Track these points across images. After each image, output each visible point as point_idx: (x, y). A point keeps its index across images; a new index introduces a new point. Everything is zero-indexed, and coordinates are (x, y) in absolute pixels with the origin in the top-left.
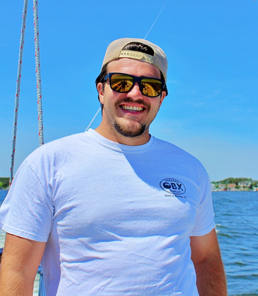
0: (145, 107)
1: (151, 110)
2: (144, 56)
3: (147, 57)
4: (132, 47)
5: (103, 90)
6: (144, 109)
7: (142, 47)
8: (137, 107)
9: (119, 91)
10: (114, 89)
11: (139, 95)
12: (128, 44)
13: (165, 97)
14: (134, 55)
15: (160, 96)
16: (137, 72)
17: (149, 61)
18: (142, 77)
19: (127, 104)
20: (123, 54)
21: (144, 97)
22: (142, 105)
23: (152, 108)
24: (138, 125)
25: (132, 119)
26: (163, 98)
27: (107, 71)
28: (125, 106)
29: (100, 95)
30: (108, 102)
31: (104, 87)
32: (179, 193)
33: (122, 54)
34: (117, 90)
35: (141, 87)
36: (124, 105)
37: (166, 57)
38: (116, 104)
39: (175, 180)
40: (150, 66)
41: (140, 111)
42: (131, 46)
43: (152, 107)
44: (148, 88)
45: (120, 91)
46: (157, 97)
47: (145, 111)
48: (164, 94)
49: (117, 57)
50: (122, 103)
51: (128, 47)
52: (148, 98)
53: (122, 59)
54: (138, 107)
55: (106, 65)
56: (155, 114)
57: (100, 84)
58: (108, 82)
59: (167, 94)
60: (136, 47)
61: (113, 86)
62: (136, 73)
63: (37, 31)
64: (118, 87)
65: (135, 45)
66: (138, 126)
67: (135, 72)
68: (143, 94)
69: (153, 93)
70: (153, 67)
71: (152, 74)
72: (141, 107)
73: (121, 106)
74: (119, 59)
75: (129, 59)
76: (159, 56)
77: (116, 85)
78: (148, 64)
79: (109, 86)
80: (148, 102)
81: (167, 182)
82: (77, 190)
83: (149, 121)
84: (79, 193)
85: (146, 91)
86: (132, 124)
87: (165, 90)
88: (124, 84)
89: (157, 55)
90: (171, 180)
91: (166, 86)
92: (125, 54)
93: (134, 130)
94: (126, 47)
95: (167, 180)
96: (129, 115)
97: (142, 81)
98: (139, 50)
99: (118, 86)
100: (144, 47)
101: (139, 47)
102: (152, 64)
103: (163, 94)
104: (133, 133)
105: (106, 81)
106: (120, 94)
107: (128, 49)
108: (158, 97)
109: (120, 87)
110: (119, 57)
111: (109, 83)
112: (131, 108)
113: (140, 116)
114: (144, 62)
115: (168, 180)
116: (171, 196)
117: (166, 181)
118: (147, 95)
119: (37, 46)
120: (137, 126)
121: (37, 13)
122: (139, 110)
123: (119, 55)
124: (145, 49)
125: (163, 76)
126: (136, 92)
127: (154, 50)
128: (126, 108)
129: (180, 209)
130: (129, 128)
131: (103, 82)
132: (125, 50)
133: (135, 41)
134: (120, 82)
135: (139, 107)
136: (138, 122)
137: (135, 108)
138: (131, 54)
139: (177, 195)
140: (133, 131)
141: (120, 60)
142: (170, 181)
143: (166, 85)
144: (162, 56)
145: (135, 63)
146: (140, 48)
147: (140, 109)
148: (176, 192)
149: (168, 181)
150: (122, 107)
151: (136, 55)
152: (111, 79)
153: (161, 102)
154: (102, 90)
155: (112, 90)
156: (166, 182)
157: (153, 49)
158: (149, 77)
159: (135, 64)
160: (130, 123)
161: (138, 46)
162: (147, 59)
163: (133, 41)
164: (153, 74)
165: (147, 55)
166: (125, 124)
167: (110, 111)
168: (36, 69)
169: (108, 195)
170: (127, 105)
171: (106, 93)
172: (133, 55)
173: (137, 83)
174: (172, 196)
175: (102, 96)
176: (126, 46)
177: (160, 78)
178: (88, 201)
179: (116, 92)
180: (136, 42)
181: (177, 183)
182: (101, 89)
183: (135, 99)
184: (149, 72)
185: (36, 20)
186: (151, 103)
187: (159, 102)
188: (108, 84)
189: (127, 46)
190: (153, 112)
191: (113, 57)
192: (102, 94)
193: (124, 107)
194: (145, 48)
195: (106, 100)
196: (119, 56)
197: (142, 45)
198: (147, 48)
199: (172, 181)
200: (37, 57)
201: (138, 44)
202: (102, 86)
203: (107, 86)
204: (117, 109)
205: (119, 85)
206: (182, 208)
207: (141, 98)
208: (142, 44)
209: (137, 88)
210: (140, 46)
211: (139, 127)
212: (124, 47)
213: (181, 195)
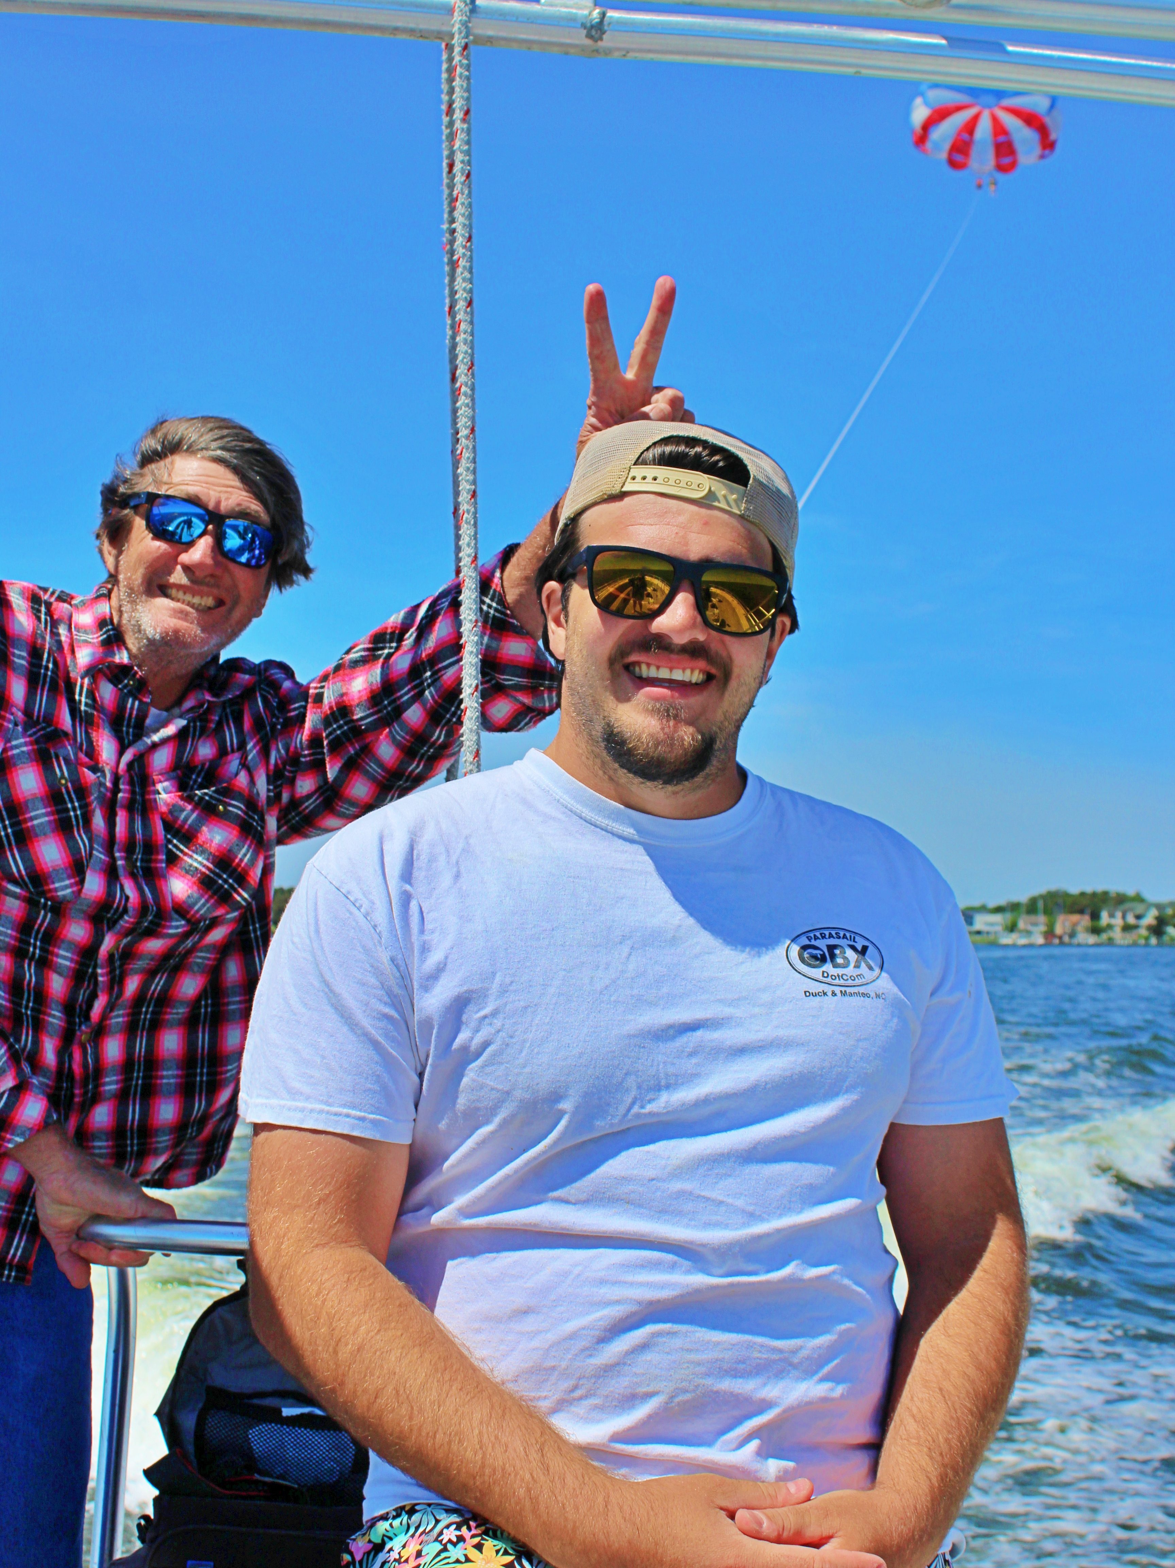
0: (713, 671)
1: (733, 684)
2: (712, 489)
3: (723, 492)
4: (671, 453)
5: (565, 608)
6: (709, 678)
7: (704, 454)
8: (684, 670)
9: (620, 613)
10: (604, 606)
11: (693, 626)
12: (655, 444)
13: (788, 639)
14: (677, 483)
15: (768, 632)
16: (686, 544)
17: (730, 506)
18: (707, 564)
19: (649, 661)
20: (638, 479)
21: (709, 634)
22: (702, 664)
23: (739, 676)
24: (688, 736)
25: (668, 715)
26: (781, 641)
27: (578, 540)
28: (644, 667)
29: (552, 626)
30: (585, 653)
31: (565, 598)
32: (857, 982)
33: (634, 478)
34: (615, 606)
35: (702, 602)
36: (639, 663)
37: (792, 492)
38: (612, 662)
39: (842, 934)
40: (734, 522)
41: (696, 684)
42: (668, 449)
43: (736, 671)
44: (720, 601)
45: (626, 612)
46: (755, 638)
47: (713, 685)
48: (784, 624)
49: (616, 490)
50: (633, 658)
51: (654, 456)
52: (727, 638)
53: (635, 497)
54: (688, 672)
55: (574, 520)
56: (746, 699)
57: (553, 585)
58: (584, 579)
59: (794, 626)
60: (685, 455)
61: (603, 594)
62: (685, 548)
63: (464, 290)
64: (617, 597)
65: (682, 448)
66: (688, 739)
67: (679, 543)
68: (706, 623)
69: (743, 620)
70: (744, 527)
71: (741, 549)
72: (700, 671)
73: (628, 668)
74: (622, 495)
75: (659, 498)
76: (767, 490)
77: (611, 589)
78: (726, 516)
79: (587, 592)
80: (724, 654)
81: (813, 942)
82: (508, 980)
83: (727, 724)
84: (515, 991)
85: (716, 611)
86: (667, 730)
87: (788, 609)
88: (639, 589)
89: (761, 484)
90: (827, 933)
91: (790, 597)
92: (644, 478)
93: (674, 755)
94: (650, 455)
95: (812, 935)
96: (657, 699)
97: (706, 577)
98: (696, 464)
99: (617, 593)
100: (711, 455)
101: (696, 452)
102: (742, 517)
103: (778, 627)
104: (670, 763)
105: (573, 576)
106: (623, 626)
107: (654, 459)
108: (759, 636)
109: (622, 596)
110: (624, 489)
111: (586, 583)
112: (664, 674)
113: (695, 701)
114: (711, 507)
115: (818, 934)
116: (825, 994)
117: (809, 939)
118: (721, 628)
119: (466, 353)
120: (683, 740)
121: (470, 217)
122: (694, 680)
123: (624, 484)
124: (718, 461)
125: (781, 561)
126: (683, 614)
127: (749, 467)
128: (645, 672)
129: (860, 1044)
130: (657, 744)
131: (564, 578)
132: (644, 463)
133: (681, 434)
134: (627, 581)
135: (692, 671)
136: (690, 723)
137: (678, 675)
138: (666, 481)
139: (848, 990)
140: (671, 757)
141: (627, 500)
142: (824, 937)
143: (793, 593)
144: (780, 487)
145: (679, 513)
146: (698, 456)
147: (696, 677)
148: (845, 977)
149: (816, 938)
150: (632, 668)
151: (683, 484)
152: (595, 568)
153: (770, 655)
154: (560, 607)
155: (595, 608)
156: (808, 942)
157: (746, 462)
158: (729, 562)
159: (679, 515)
160: (663, 729)
161: (692, 452)
162: (725, 497)
163: (675, 434)
164: (744, 551)
165: (723, 483)
166: (643, 732)
167: (591, 687)
168: (460, 448)
169: (612, 999)
170: (648, 665)
171: (575, 620)
172: (671, 482)
173: (686, 584)
174: (830, 994)
175: (561, 632)
176: (648, 449)
177: (769, 567)
178: (547, 1021)
179: (610, 617)
180: (686, 434)
181: (852, 943)
182: (556, 604)
183: (680, 640)
184: (731, 543)
185: (465, 247)
186: (734, 657)
187: (764, 656)
188: (583, 587)
189: (651, 451)
190: (741, 690)
191: (602, 488)
192: (558, 623)
193: (637, 669)
194: (716, 458)
195: (576, 648)
196: (622, 487)
197: (704, 448)
198: (723, 459)
199: (831, 936)
200: (463, 398)
201: (691, 441)
202: (559, 594)
203: (579, 594)
204: (614, 677)
205: (621, 589)
206: (865, 1039)
207: (701, 637)
208: (705, 444)
209: (686, 599)
210: (698, 449)
211: (693, 739)
212: (642, 453)
213: (862, 990)
